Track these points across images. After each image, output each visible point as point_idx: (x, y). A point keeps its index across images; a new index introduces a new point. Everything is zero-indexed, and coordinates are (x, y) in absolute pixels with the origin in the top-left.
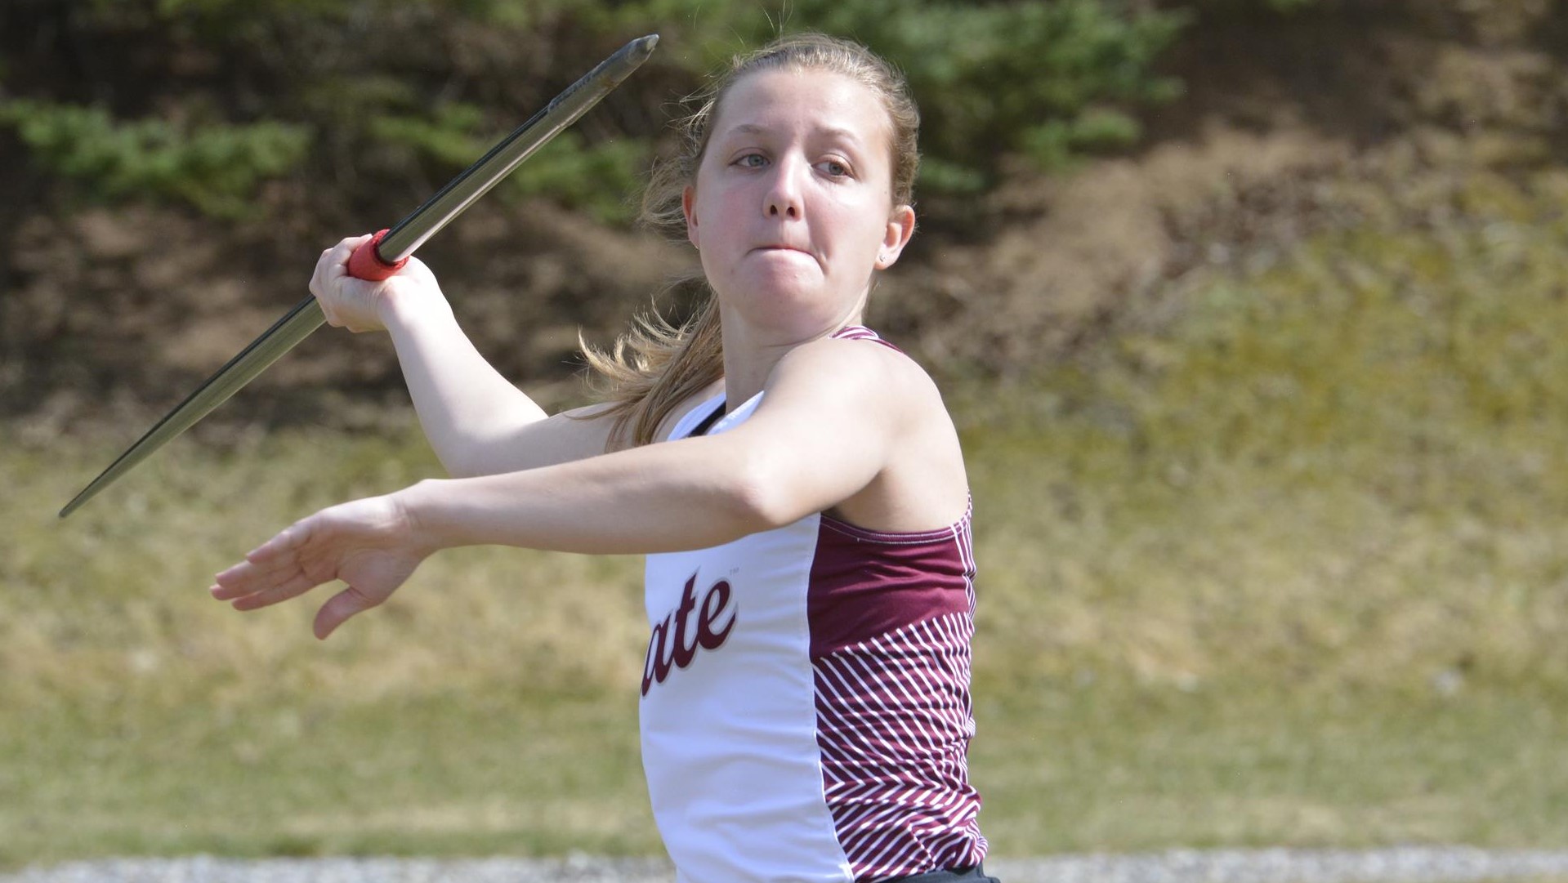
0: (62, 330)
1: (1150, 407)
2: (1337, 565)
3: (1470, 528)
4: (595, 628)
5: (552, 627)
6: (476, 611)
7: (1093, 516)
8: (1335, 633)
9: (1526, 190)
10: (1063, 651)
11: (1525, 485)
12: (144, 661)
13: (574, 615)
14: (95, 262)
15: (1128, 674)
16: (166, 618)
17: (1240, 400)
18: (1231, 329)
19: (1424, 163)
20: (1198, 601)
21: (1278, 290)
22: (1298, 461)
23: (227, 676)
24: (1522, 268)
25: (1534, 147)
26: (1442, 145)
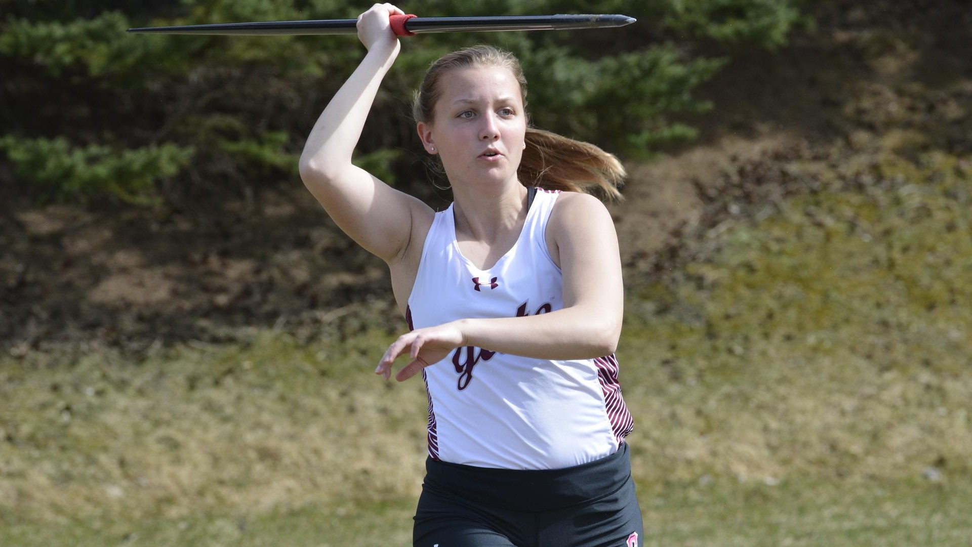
0: (22, 283)
1: (713, 309)
2: (849, 404)
3: (925, 377)
4: (395, 461)
5: (367, 461)
6: (317, 452)
7: (691, 379)
8: (856, 448)
9: (918, 163)
10: (689, 463)
11: (954, 347)
12: (115, 492)
13: (379, 452)
14: (36, 239)
15: (734, 479)
16: (122, 463)
17: (768, 301)
18: (753, 256)
19: (851, 148)
20: (766, 429)
21: (777, 232)
22: (811, 340)
23: (169, 500)
24: (925, 212)
25: (918, 137)
26: (862, 137)
